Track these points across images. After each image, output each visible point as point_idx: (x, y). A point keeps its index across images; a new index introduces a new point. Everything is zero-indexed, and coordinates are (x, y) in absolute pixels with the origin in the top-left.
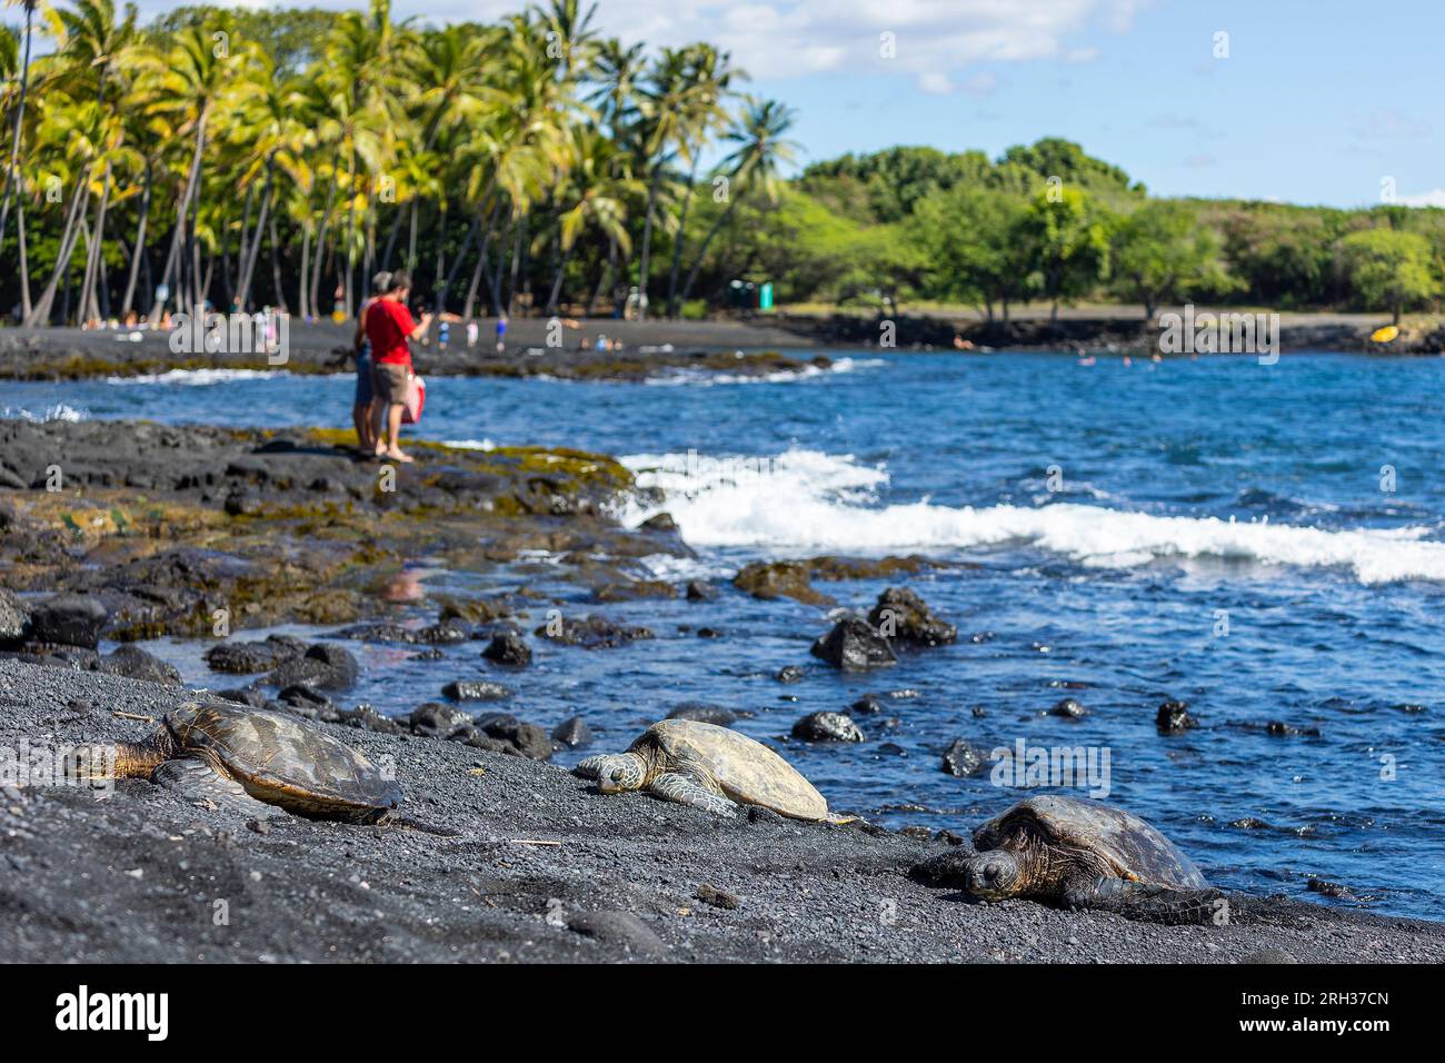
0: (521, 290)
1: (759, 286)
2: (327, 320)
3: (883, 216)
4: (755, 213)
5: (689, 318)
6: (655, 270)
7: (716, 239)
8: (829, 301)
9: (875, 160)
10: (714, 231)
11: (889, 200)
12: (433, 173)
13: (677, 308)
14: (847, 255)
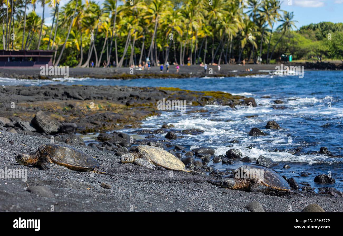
0: (232, 58)
1: (289, 56)
2: (186, 65)
3: (319, 39)
4: (287, 38)
5: (271, 64)
6: (264, 52)
7: (278, 45)
8: (305, 59)
9: (317, 25)
10: (277, 43)
11: (320, 35)
12: (211, 31)
13: (269, 61)
14: (309, 48)
